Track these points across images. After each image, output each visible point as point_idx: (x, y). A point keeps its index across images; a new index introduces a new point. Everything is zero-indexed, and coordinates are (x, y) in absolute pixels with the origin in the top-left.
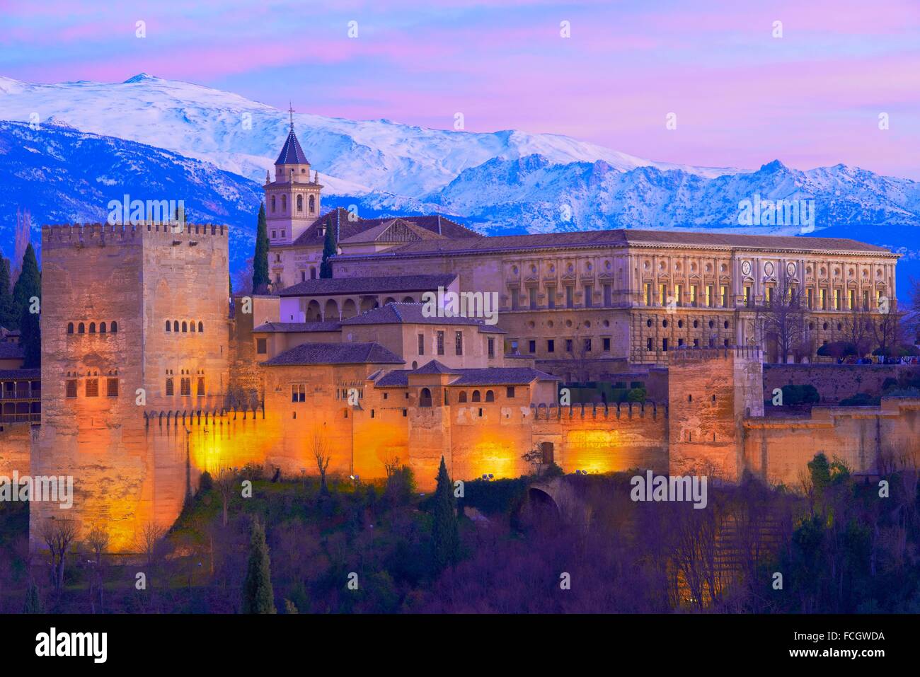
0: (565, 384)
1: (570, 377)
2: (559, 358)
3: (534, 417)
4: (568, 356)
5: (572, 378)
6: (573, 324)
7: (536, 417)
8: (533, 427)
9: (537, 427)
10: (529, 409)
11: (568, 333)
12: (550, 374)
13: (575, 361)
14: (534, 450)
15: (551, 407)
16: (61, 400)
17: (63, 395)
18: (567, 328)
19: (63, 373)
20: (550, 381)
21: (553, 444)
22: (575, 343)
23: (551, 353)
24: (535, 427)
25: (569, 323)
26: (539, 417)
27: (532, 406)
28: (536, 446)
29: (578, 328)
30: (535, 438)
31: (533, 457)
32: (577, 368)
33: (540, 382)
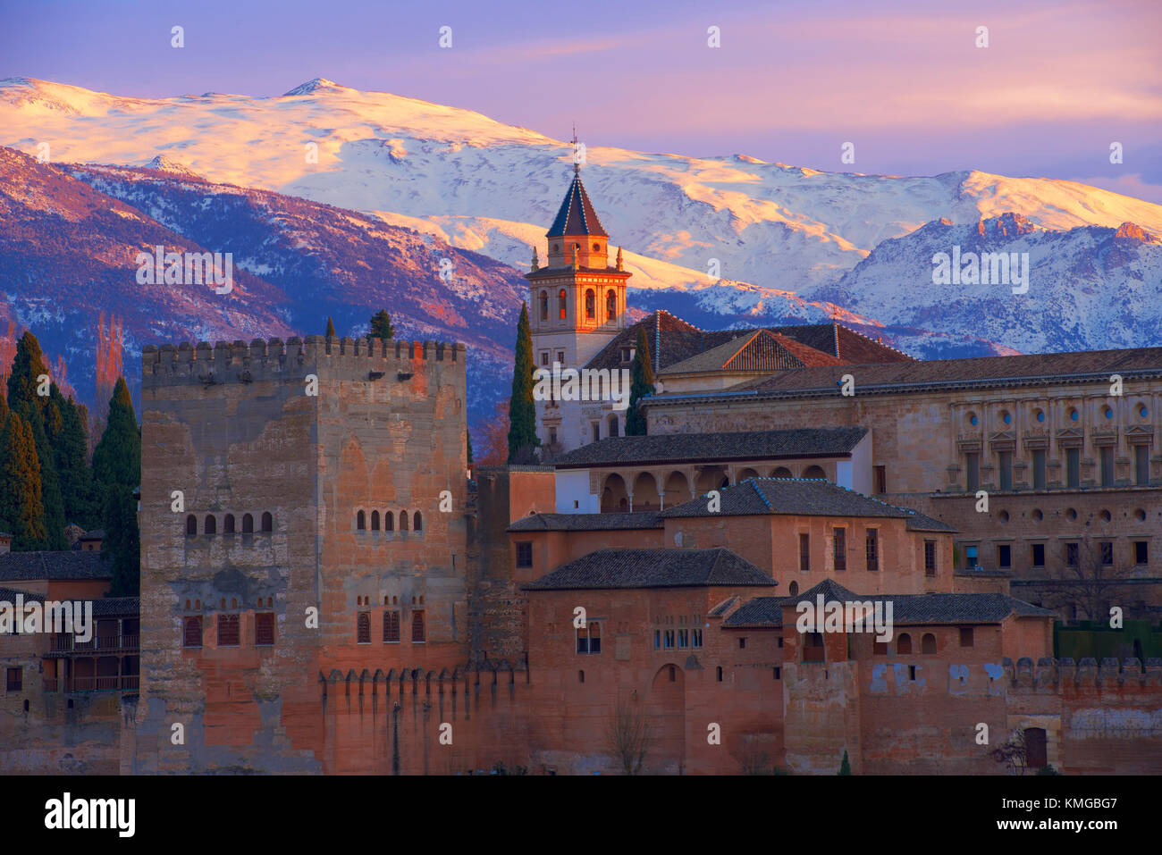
0: (1065, 624)
1: (1075, 611)
2: (1056, 577)
3: (1009, 682)
4: (1070, 573)
5: (1078, 613)
6: (1078, 515)
7: (1014, 683)
8: (1007, 700)
9: (1015, 699)
10: (1000, 666)
11: (1069, 530)
12: (1039, 605)
13: (1082, 582)
14: (1011, 740)
15: (1040, 665)
16: (174, 652)
17: (178, 642)
18: (1069, 522)
19: (179, 605)
20: (1038, 618)
21: (1045, 731)
22: (1083, 550)
23: (1040, 568)
24: (1012, 701)
25: (1072, 513)
26: (1020, 682)
27: (1007, 663)
28: (1015, 735)
29: (1088, 523)
30: (1012, 719)
31: (1010, 755)
32: (1088, 595)
33: (1020, 619)
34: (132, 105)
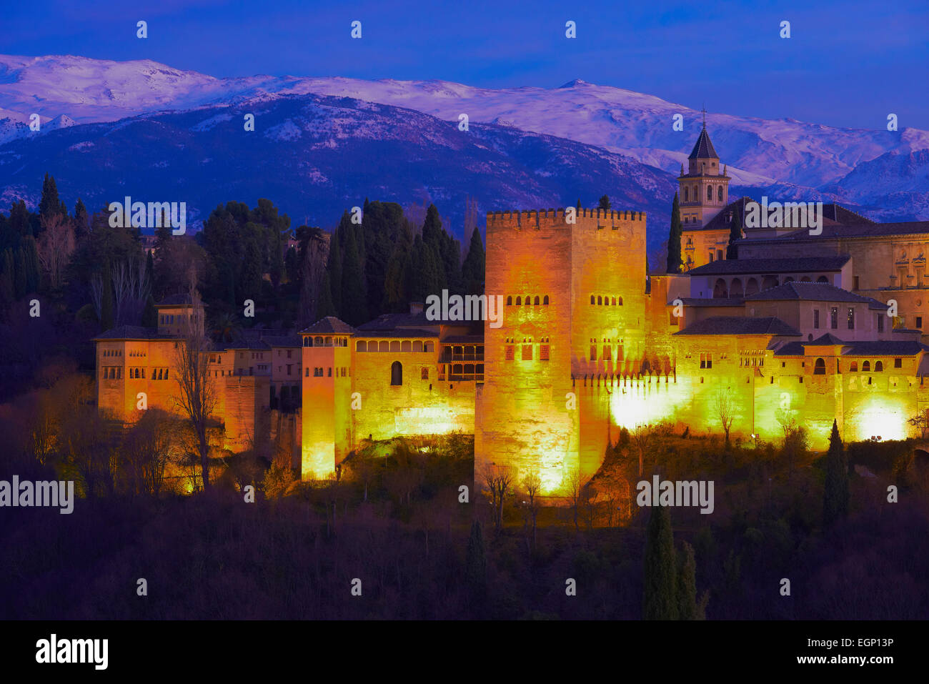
3: (919, 386)
7: (922, 386)
8: (918, 394)
9: (922, 394)
10: (914, 378)
14: (920, 415)
16: (501, 363)
17: (503, 358)
19: (503, 340)
28: (922, 412)
31: (919, 422)
33: (926, 354)
34: (486, 93)
